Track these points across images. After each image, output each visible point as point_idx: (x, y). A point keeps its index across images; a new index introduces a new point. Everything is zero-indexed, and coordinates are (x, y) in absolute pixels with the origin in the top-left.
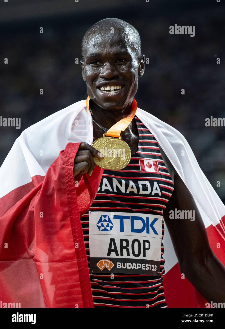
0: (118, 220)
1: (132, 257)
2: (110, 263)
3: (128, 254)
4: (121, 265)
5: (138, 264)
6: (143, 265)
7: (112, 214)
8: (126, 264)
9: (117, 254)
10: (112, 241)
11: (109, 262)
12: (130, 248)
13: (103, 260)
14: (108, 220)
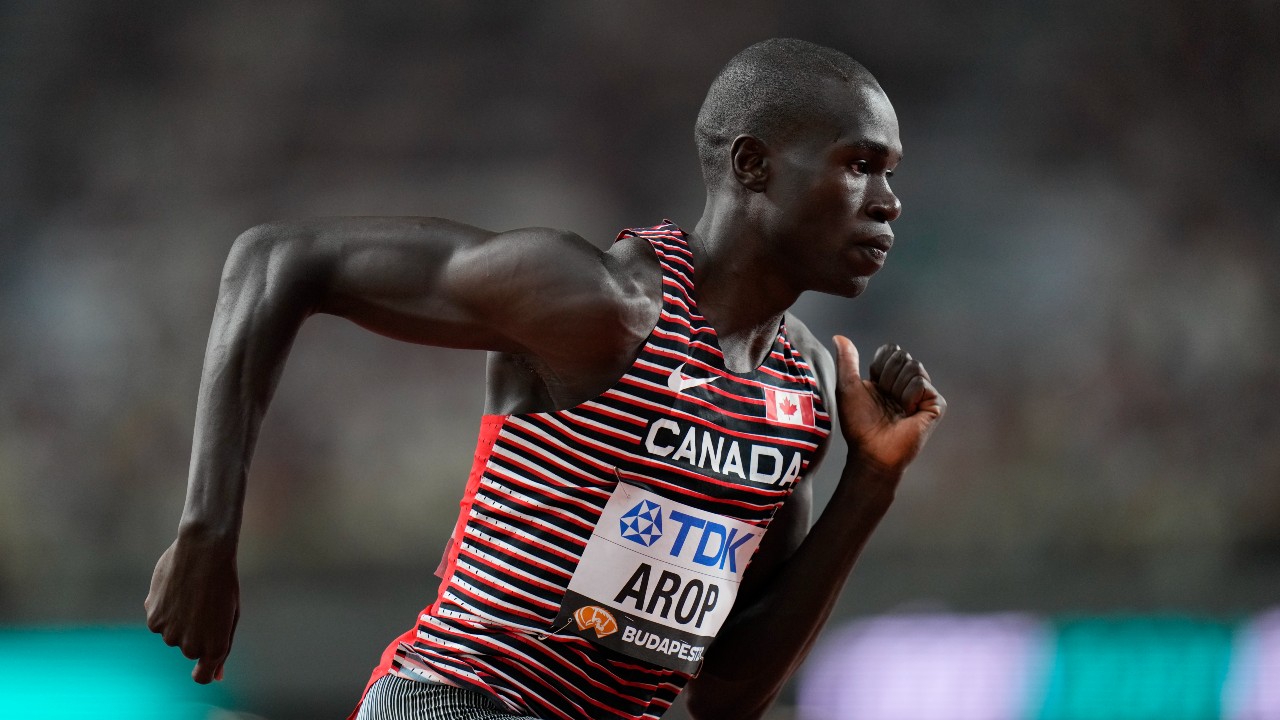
0: (679, 525)
1: (671, 622)
2: (610, 622)
3: (664, 614)
4: (635, 636)
5: (674, 643)
6: (684, 646)
7: (668, 506)
8: (647, 634)
9: (639, 606)
10: (645, 569)
11: (610, 618)
12: (676, 598)
13: (597, 609)
14: (654, 519)
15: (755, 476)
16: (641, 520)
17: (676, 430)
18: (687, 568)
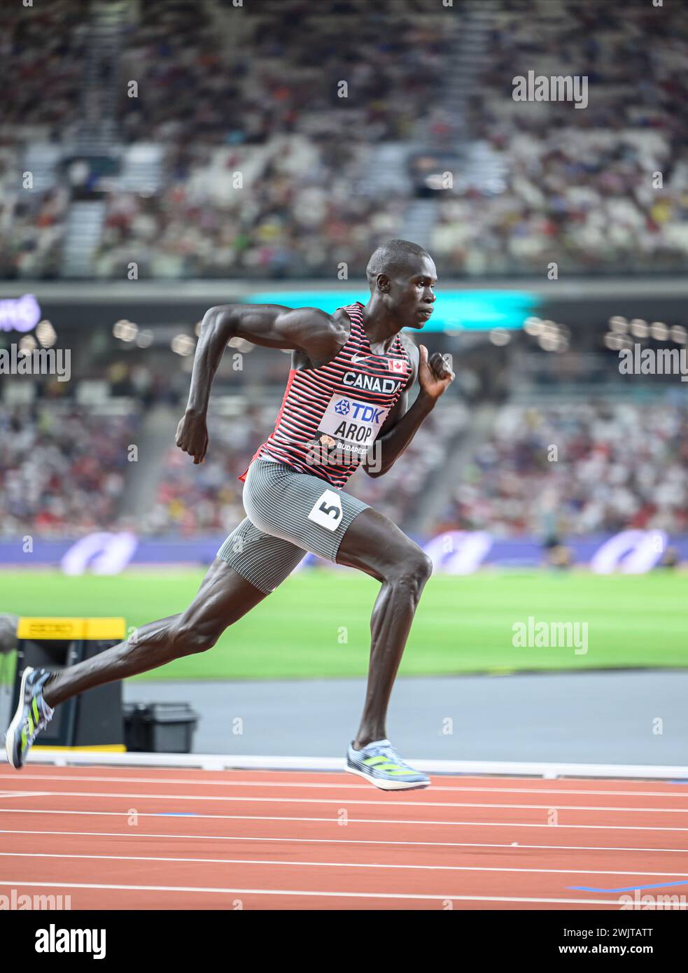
0: (356, 407)
1: (354, 441)
3: (352, 438)
7: (352, 401)
9: (343, 436)
10: (344, 423)
12: (356, 433)
14: (346, 406)
15: (384, 390)
16: (342, 406)
17: (354, 376)
18: (359, 422)
